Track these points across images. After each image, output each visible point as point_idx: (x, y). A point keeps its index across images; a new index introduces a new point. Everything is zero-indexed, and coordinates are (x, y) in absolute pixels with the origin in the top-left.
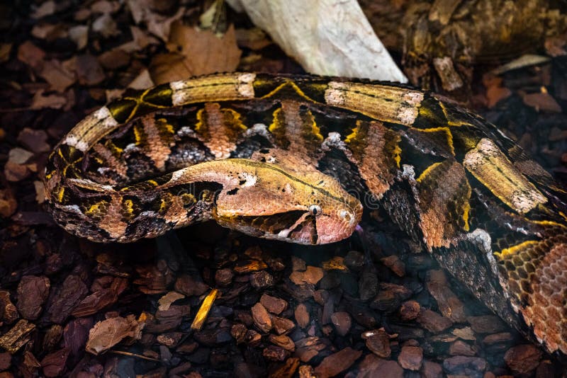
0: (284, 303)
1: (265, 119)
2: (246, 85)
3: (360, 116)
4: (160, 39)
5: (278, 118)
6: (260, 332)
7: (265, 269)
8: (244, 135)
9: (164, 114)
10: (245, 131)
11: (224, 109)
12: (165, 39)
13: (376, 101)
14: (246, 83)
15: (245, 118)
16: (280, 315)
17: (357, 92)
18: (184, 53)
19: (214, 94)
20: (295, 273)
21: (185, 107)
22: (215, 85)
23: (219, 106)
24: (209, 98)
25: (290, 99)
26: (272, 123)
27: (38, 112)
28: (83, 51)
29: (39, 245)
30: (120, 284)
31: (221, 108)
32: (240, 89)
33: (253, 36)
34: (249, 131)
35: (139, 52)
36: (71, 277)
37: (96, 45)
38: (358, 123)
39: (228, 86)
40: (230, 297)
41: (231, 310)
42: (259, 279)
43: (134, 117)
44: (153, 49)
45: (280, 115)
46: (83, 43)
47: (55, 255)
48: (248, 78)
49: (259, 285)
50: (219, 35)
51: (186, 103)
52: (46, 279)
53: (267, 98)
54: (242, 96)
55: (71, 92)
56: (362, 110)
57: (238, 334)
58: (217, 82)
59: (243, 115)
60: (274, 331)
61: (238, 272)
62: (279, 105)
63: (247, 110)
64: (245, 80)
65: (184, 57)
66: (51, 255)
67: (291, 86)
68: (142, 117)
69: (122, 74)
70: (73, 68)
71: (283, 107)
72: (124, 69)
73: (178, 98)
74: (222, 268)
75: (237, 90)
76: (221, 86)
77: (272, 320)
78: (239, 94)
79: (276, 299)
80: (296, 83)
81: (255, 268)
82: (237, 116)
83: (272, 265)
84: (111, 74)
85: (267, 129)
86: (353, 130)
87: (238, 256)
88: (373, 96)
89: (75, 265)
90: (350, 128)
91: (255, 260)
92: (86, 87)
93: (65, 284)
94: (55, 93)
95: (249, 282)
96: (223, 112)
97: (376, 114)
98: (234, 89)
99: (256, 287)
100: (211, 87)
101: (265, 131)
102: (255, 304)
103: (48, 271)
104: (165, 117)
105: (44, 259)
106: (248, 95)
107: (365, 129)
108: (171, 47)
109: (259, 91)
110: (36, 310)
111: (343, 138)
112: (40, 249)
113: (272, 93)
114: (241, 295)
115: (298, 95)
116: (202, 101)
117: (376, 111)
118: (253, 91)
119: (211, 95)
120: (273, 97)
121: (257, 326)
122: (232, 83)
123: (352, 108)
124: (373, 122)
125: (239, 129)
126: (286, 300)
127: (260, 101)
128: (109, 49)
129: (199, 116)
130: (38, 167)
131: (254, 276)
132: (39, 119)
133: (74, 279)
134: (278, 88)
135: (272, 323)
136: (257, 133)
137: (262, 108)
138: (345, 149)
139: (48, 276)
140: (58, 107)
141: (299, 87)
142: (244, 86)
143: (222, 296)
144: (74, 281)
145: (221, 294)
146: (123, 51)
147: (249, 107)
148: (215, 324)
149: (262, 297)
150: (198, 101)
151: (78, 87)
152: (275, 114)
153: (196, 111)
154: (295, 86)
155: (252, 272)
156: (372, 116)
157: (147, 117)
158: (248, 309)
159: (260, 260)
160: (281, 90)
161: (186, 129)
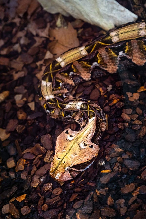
0: (131, 110)
1: (95, 60)
2: (83, 51)
3: (127, 41)
4: (45, 38)
5: (100, 57)
6: (128, 122)
7: (119, 101)
8: (91, 68)
9: (61, 71)
10: (91, 67)
11: (80, 62)
12: (48, 37)
13: (130, 33)
14: (83, 50)
15: (88, 63)
16: (132, 114)
17: (122, 33)
18: (57, 39)
19: (74, 58)
20: (130, 98)
21: (66, 66)
22: (72, 55)
23: (78, 62)
24: (73, 60)
25: (100, 48)
26: (98, 60)
27: (17, 81)
28: (21, 53)
29: (40, 124)
30: (74, 126)
31: (79, 62)
32: (82, 53)
33: (77, 23)
34: (92, 67)
35: (41, 45)
36: (57, 130)
37: (25, 49)
38: (127, 44)
39: (77, 54)
40: (112, 115)
41: (115, 119)
42: (119, 105)
43: (53, 77)
44: (45, 42)
45: (100, 56)
46: (20, 50)
47: (48, 125)
48: (83, 48)
49: (120, 107)
50: (65, 28)
51: (66, 65)
52: (49, 134)
53: (92, 52)
54: (84, 55)
55: (25, 68)
56: (126, 38)
57: (121, 127)
58: (73, 54)
59: (87, 62)
60: (132, 120)
61: (111, 106)
62: (98, 52)
63: (88, 59)
64: (82, 49)
65: (57, 41)
66: (46, 126)
67: (99, 43)
68: (55, 76)
69: (38, 55)
70: (21, 60)
71: (99, 52)
72: (38, 53)
73: (63, 64)
74: (105, 106)
75: (81, 54)
76: (75, 55)
77: (129, 117)
78: (82, 55)
79: (128, 109)
80: (100, 41)
81: (116, 102)
82: (86, 63)
83: (121, 99)
84: (35, 57)
85: (98, 63)
86: (126, 47)
87: (108, 100)
88: (128, 32)
89: (55, 126)
90: (125, 47)
91: (114, 99)
92: (29, 65)
93: (56, 133)
94: (19, 71)
95: (116, 107)
96: (80, 63)
97: (131, 37)
98: (79, 54)
99: (119, 108)
100: (71, 56)
101: (97, 64)
102: (122, 114)
103: (48, 132)
104: (62, 72)
105: (44, 128)
106: (85, 54)
107: (130, 44)
108: (51, 39)
109: (88, 51)
110: (51, 146)
111: (124, 52)
112: (41, 125)
113: (93, 49)
114: (115, 113)
115: (103, 45)
116: (71, 62)
117: (131, 36)
118: (86, 52)
119: (73, 59)
120: (94, 51)
121: (126, 121)
122: (78, 52)
123: (123, 39)
124: (132, 41)
125: (88, 67)
126: (131, 108)
127: (91, 54)
128: (30, 48)
129: (73, 67)
130: (26, 98)
131: (117, 105)
132: (19, 82)
133: (58, 131)
134: (94, 47)
135: (130, 118)
136: (95, 66)
137: (93, 56)
138: (126, 55)
139: (48, 133)
140: (23, 76)
141: (102, 42)
142: (82, 52)
143: (109, 116)
144: (59, 131)
145: (108, 115)
146: (35, 47)
147: (88, 58)
148: (111, 126)
149: (123, 110)
150: (70, 63)
151: (26, 66)
152: (98, 57)
153: (71, 66)
154: (100, 43)
155: (115, 104)
156: (131, 39)
157: (57, 75)
158: (120, 116)
159: (116, 98)
160: (96, 47)
161: (72, 73)
